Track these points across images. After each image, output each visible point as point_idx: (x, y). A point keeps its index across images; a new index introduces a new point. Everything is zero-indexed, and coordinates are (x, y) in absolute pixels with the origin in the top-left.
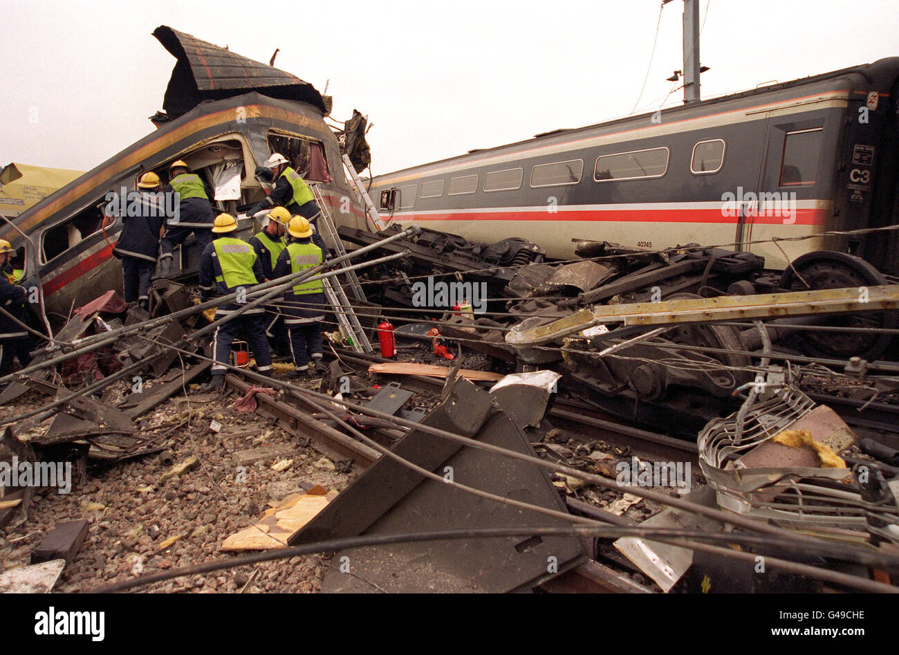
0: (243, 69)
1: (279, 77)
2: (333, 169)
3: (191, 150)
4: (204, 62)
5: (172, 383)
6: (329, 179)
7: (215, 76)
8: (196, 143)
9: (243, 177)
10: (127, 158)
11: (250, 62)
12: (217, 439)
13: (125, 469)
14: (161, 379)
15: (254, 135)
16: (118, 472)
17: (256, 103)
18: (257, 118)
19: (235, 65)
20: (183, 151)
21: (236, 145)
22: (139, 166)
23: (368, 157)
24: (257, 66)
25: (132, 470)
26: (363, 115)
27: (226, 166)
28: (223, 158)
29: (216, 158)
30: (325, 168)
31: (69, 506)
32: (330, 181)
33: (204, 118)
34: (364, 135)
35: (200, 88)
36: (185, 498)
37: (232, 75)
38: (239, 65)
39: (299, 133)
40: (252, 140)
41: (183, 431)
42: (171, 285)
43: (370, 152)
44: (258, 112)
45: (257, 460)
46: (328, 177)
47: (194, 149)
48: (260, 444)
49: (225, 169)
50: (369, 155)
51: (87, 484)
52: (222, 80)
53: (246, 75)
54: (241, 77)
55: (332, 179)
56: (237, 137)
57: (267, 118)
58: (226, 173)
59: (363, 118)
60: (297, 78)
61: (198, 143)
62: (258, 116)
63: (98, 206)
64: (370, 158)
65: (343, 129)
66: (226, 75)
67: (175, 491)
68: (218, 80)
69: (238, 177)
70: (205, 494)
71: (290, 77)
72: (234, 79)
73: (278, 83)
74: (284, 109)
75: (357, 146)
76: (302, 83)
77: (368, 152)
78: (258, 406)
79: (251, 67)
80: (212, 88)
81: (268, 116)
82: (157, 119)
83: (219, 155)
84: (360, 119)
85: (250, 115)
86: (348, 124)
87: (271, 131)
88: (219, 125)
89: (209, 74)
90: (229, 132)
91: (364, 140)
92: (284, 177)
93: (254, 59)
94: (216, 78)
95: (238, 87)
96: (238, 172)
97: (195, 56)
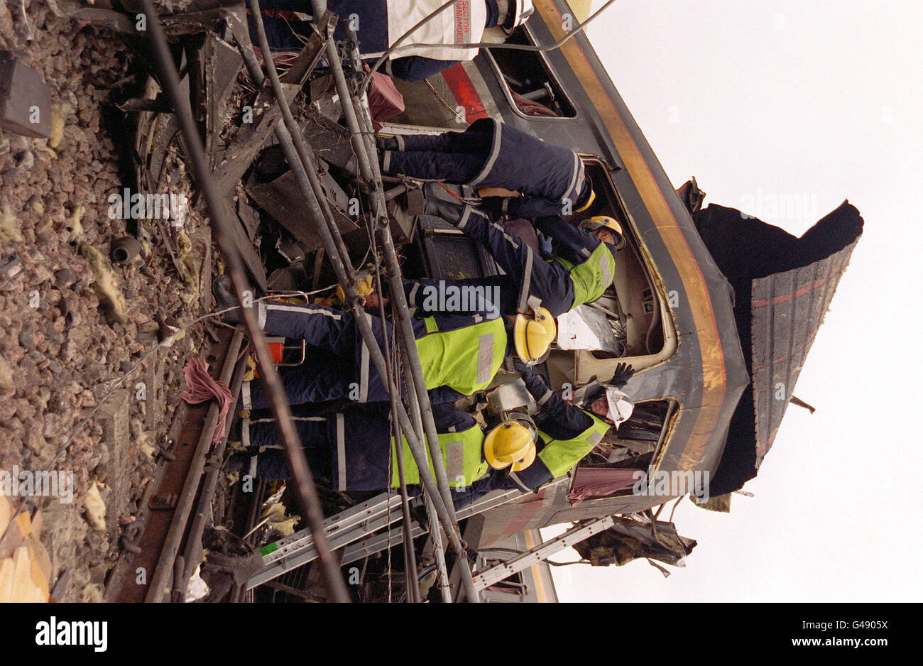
0: (786, 356)
1: (770, 418)
2: (593, 506)
3: (646, 260)
4: (800, 292)
5: (236, 217)
6: (575, 500)
7: (776, 309)
8: (660, 271)
9: (597, 355)
10: (632, 142)
11: (798, 369)
12: (150, 344)
13: (110, 168)
14: (242, 194)
15: (671, 377)
16: (106, 155)
17: (729, 382)
18: (701, 384)
19: (794, 344)
20: (644, 246)
21: (655, 344)
22: (619, 164)
23: (603, 562)
24: (790, 380)
25: (107, 180)
26: (685, 559)
27: (613, 319)
28: (630, 315)
29: (629, 305)
30: (598, 493)
31: (63, 79)
32: (571, 502)
33: (703, 289)
34: (647, 557)
35: (755, 283)
36: (58, 312)
37: (776, 338)
38: (793, 350)
39: (668, 452)
40: (662, 373)
41: (162, 265)
42: (412, 217)
43: (613, 566)
44: (713, 386)
45: (111, 448)
46: (579, 498)
47: (648, 266)
48: (133, 436)
49: (608, 316)
50: (606, 564)
51: (93, 102)
52: (768, 320)
53: (776, 361)
54: (772, 353)
55: (575, 505)
56: (669, 345)
57: (700, 402)
58: (602, 320)
59: (680, 557)
60: (767, 452)
61: (658, 274)
62: (705, 385)
63: (547, 84)
64: (600, 564)
65: (659, 519)
66: (776, 327)
67: (69, 284)
68: (769, 314)
69: (597, 345)
70: (61, 352)
71: (768, 437)
72: (768, 340)
73: (760, 417)
74: (715, 430)
75: (624, 540)
76: (758, 459)
77: (613, 562)
78: (191, 406)
79: (789, 370)
80: (755, 302)
81: (703, 403)
82: (691, 193)
83: (636, 310)
84: (678, 551)
85: (708, 372)
86: (669, 528)
87: (676, 407)
88: (691, 315)
89: (780, 299)
90: (678, 333)
91: (636, 557)
92: (592, 423)
93: (801, 374)
94: (773, 309)
95: (753, 347)
96: (605, 344)
97: (812, 277)
